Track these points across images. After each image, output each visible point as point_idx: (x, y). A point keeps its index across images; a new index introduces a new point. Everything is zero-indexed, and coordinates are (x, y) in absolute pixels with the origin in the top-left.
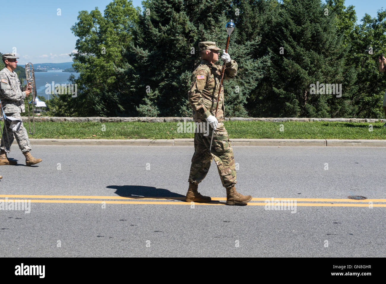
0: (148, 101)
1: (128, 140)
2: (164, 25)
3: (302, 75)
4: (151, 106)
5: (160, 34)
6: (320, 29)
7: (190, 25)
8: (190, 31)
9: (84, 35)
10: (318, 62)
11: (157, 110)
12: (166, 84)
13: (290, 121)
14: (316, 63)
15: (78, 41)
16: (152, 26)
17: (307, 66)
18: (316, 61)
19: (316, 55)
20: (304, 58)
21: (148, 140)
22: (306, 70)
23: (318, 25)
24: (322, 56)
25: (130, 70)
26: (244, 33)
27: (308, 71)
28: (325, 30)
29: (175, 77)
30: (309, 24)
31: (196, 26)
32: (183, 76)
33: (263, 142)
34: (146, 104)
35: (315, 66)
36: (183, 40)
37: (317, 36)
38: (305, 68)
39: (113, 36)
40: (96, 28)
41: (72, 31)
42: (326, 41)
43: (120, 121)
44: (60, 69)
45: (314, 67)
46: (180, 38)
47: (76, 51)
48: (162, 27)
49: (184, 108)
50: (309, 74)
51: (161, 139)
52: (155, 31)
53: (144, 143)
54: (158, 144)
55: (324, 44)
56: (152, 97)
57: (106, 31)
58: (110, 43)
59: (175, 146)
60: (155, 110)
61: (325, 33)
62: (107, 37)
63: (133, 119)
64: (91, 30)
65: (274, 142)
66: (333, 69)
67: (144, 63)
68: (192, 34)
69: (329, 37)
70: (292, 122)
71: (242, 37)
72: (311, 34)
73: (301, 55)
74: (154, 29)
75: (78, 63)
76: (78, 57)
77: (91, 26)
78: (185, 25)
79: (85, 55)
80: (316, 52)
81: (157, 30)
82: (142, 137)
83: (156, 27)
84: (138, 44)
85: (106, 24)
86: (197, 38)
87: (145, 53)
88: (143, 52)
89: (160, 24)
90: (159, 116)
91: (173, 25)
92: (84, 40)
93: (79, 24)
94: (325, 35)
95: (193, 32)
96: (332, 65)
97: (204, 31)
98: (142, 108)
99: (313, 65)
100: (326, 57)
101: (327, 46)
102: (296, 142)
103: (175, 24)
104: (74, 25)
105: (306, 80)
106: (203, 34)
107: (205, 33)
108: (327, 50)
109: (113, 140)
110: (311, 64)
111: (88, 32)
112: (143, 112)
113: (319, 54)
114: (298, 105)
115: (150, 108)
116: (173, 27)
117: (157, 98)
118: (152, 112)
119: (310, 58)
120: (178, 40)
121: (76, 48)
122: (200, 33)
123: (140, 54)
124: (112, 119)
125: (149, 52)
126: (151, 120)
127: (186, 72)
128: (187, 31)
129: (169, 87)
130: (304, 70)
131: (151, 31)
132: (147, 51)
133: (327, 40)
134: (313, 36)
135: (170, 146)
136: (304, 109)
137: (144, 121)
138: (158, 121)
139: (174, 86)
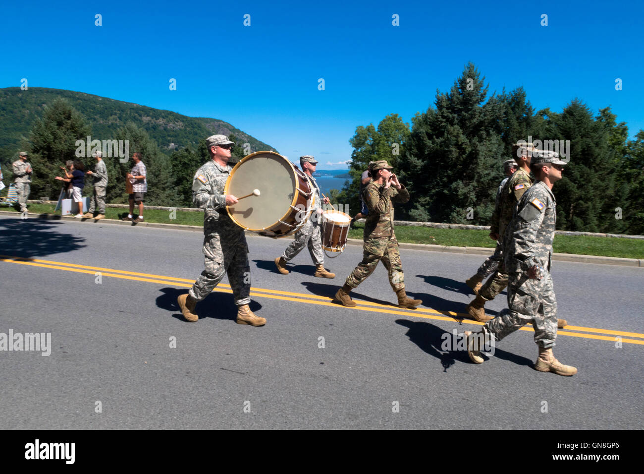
0: (419, 206)
1: (419, 245)
2: (438, 138)
3: (571, 188)
4: (422, 211)
5: (433, 146)
6: (592, 144)
7: (463, 138)
8: (463, 143)
9: (360, 147)
10: (588, 176)
11: (427, 215)
12: (437, 191)
13: (584, 236)
14: (585, 177)
15: (354, 151)
16: (426, 138)
17: (576, 179)
18: (585, 175)
19: (586, 169)
20: (573, 171)
21: (439, 246)
22: (575, 183)
23: (588, 140)
24: (593, 171)
25: (405, 177)
26: (510, 147)
27: (576, 185)
28: (597, 145)
29: (446, 185)
30: (580, 139)
31: (468, 139)
32: (454, 185)
33: (563, 257)
34: (417, 209)
35: (585, 180)
36: (456, 151)
37: (587, 151)
38: (574, 181)
39: (385, 148)
40: (369, 141)
41: (349, 143)
42: (597, 156)
43: (406, 224)
44: (332, 175)
45: (583, 181)
46: (453, 149)
47: (351, 160)
48: (436, 139)
49: (455, 215)
50: (578, 188)
51: (452, 246)
52: (429, 143)
53: (434, 249)
54: (449, 250)
55: (595, 159)
56: (423, 203)
57: (379, 143)
58: (382, 153)
59: (466, 254)
60: (426, 215)
61: (597, 148)
62: (380, 149)
63: (419, 224)
64: (366, 143)
65: (577, 258)
66: (603, 184)
67: (417, 171)
68: (464, 146)
69: (601, 151)
70: (587, 236)
71: (508, 151)
72: (581, 148)
73: (570, 169)
74: (428, 141)
75: (354, 170)
76: (353, 165)
77: (366, 138)
78: (457, 138)
79: (359, 163)
80: (586, 166)
81: (431, 142)
82: (433, 243)
83: (430, 139)
84: (412, 154)
85: (379, 137)
86: (470, 150)
87: (419, 163)
88: (417, 161)
89: (434, 137)
90: (429, 220)
91: (447, 137)
92: (359, 150)
93: (355, 137)
94: (597, 150)
95: (466, 145)
96: (603, 180)
97: (477, 143)
98: (413, 212)
99: (582, 179)
100: (596, 171)
101: (598, 161)
102: (602, 259)
103: (449, 136)
104: (352, 138)
105: (574, 193)
106: (477, 146)
107: (479, 145)
108: (598, 165)
109: (405, 244)
110: (581, 178)
111: (363, 144)
112: (415, 216)
113: (590, 168)
114: (565, 218)
115: (421, 213)
116: (448, 139)
117: (428, 204)
118: (423, 217)
119: (579, 172)
120: (451, 151)
121: (352, 158)
122: (474, 146)
123: (415, 163)
124: (398, 223)
125: (423, 161)
126: (436, 226)
127: (459, 181)
128: (460, 143)
129: (440, 195)
130: (573, 184)
131: (425, 143)
132: (420, 161)
133: (599, 155)
134: (583, 151)
135: (462, 254)
136: (571, 221)
137: (429, 227)
138: (443, 227)
139: (444, 193)
